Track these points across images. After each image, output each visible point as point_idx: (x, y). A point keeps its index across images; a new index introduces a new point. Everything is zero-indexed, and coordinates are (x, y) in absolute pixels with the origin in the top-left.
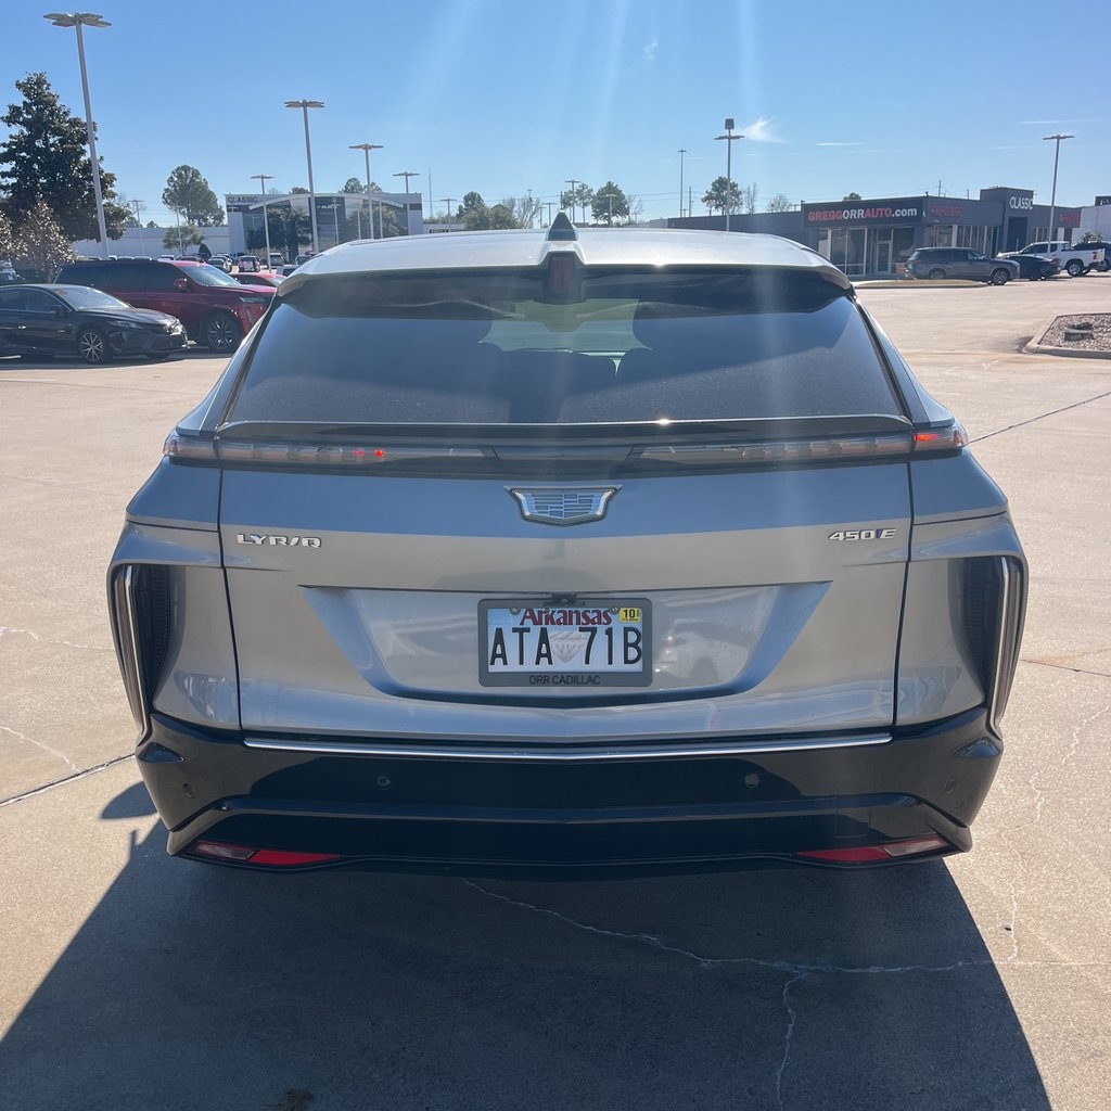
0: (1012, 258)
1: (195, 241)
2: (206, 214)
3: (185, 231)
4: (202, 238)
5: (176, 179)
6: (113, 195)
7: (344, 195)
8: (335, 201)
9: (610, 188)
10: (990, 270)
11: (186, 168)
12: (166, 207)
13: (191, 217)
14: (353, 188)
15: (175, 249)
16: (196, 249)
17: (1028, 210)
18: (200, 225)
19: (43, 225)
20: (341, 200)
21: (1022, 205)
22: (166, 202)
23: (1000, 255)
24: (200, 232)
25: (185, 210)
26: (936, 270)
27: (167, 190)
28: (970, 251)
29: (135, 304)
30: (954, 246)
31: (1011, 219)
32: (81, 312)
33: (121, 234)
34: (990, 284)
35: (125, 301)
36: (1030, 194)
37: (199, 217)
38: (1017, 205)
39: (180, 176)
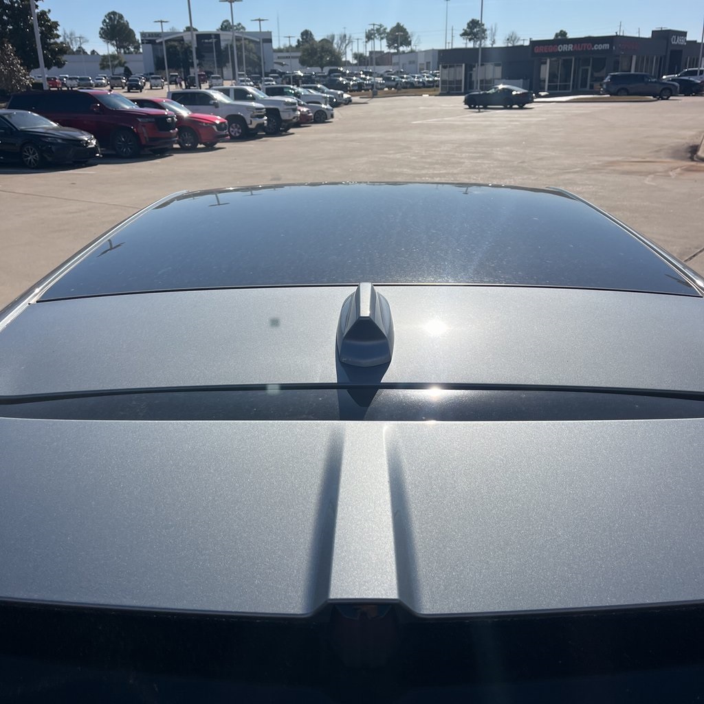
0: (673, 80)
1: (121, 64)
2: (129, 45)
3: (113, 57)
4: (125, 62)
5: (107, 21)
6: (58, 36)
7: (220, 32)
8: (213, 37)
9: (399, 28)
10: (659, 88)
11: (114, 13)
12: (101, 40)
13: (119, 47)
14: (226, 27)
15: (107, 70)
16: (121, 70)
17: (684, 45)
18: (125, 52)
19: (9, 60)
20: (217, 36)
21: (680, 41)
22: (101, 37)
23: (664, 77)
24: (124, 58)
25: (114, 42)
26: (623, 89)
27: (102, 29)
28: (646, 76)
29: (63, 123)
30: (633, 72)
31: (672, 52)
32: (22, 131)
33: (64, 64)
34: (658, 99)
35: (55, 122)
36: (684, 34)
37: (124, 47)
38: (676, 41)
39: (110, 19)
